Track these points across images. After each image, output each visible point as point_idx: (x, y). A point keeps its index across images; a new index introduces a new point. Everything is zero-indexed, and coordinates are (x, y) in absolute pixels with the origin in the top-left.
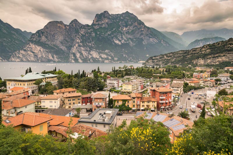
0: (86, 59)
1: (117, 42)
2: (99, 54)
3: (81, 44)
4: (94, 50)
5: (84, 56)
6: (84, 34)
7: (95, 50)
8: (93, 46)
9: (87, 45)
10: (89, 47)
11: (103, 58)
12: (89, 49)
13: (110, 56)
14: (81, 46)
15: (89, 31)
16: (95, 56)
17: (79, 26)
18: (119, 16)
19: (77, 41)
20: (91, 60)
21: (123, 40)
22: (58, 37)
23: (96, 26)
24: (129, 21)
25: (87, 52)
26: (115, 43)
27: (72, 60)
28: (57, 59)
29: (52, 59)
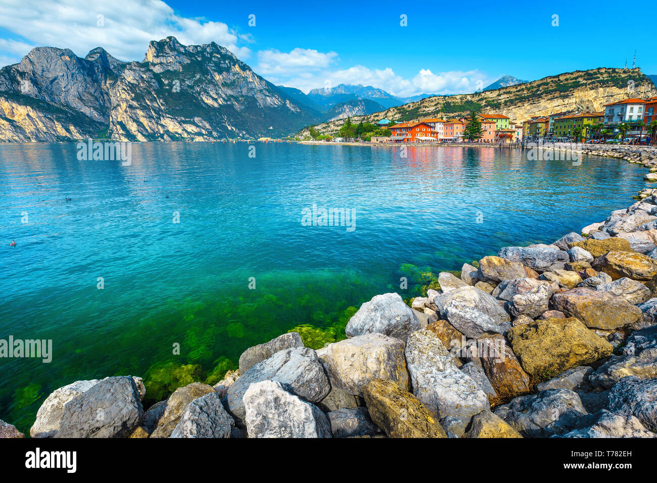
0: (155, 134)
1: (209, 102)
2: (181, 125)
3: (135, 103)
4: (168, 116)
5: (148, 128)
6: (135, 82)
7: (170, 116)
8: (163, 107)
9: (148, 105)
10: (154, 110)
11: (191, 133)
12: (155, 113)
13: (203, 129)
14: (137, 108)
15: (145, 76)
16: (173, 128)
17: (113, 65)
18: (199, 49)
19: (123, 96)
20: (165, 137)
21: (221, 99)
22: (69, 86)
23: (157, 67)
24: (222, 62)
25: (153, 121)
26: (206, 104)
27: (122, 138)
28: (80, 134)
29: (68, 135)
